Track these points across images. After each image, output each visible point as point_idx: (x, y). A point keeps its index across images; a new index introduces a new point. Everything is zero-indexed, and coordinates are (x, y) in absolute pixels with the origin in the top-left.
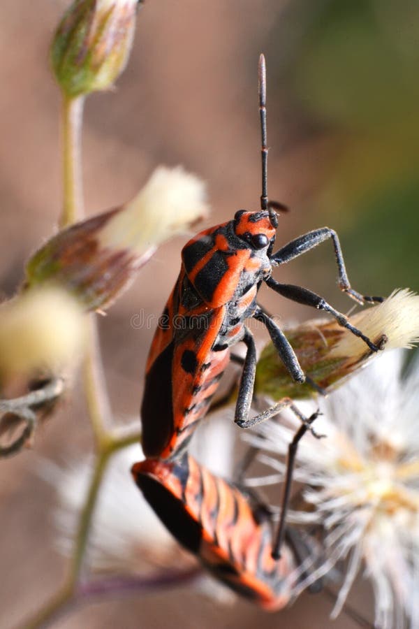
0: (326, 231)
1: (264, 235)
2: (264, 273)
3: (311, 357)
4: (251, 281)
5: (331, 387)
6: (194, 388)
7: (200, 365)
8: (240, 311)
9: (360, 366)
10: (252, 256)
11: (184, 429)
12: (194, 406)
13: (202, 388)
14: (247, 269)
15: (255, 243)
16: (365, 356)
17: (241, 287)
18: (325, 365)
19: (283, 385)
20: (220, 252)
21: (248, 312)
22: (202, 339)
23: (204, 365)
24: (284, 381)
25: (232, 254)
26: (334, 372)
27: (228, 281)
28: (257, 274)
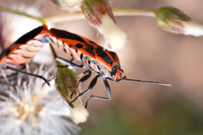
0: (111, 97)
1: (115, 77)
2: (102, 75)
3: (68, 85)
4: (101, 70)
5: (58, 91)
6: (70, 46)
7: (78, 49)
8: (92, 65)
9: (65, 100)
10: (109, 72)
11: (57, 41)
12: (64, 45)
13: (70, 49)
14: (105, 69)
15: (113, 73)
16: (68, 101)
17: (100, 66)
18: (65, 89)
19: (60, 76)
20: (112, 62)
21: (91, 68)
22: (86, 51)
23: (77, 50)
24: (61, 76)
25: (111, 65)
26: (63, 92)
27: (103, 62)
28: (103, 72)
